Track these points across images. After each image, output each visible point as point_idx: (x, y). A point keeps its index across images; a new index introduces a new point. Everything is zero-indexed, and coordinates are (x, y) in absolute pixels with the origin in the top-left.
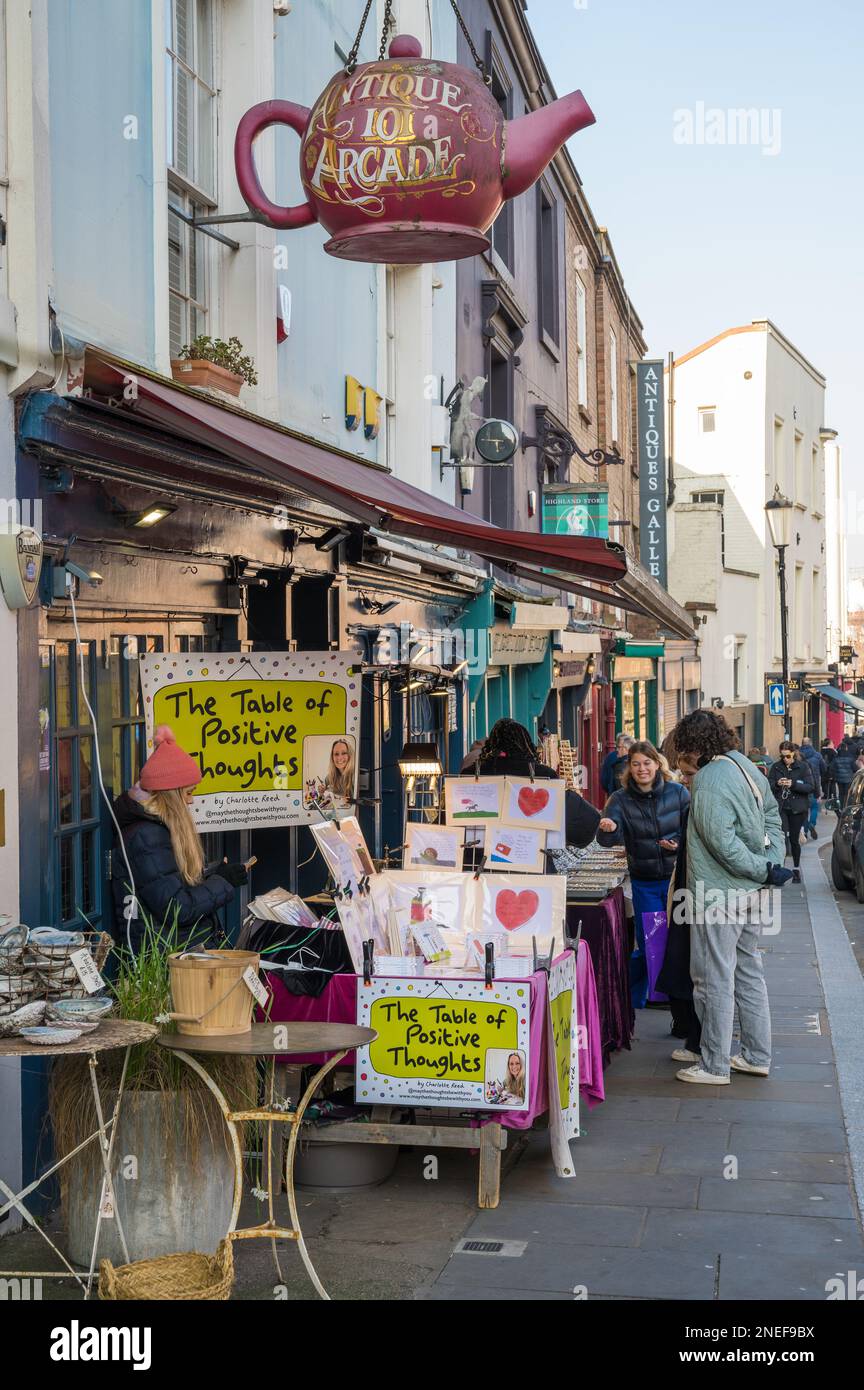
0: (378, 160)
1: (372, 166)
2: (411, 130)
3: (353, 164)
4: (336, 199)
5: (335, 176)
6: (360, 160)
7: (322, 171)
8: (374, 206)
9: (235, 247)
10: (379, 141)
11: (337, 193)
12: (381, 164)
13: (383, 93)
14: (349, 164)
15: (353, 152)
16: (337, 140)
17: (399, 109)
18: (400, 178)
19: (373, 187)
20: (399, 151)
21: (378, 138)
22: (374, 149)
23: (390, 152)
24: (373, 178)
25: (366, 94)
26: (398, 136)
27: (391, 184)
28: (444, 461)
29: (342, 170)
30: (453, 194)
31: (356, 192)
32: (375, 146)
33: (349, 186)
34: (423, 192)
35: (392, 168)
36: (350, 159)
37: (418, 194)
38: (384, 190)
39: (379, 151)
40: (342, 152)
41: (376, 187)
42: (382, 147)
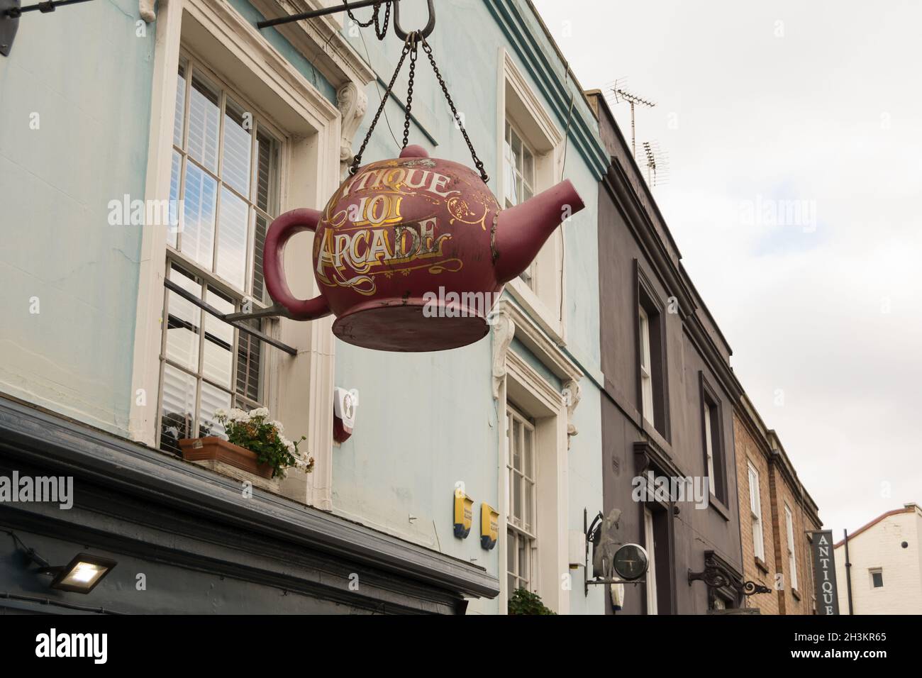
0: (367, 242)
1: (363, 247)
2: (398, 214)
3: (346, 248)
4: (334, 283)
5: (332, 261)
6: (352, 243)
7: (323, 258)
8: (365, 286)
9: (293, 353)
10: (369, 225)
11: (334, 276)
12: (370, 245)
13: (376, 184)
14: (343, 249)
15: (347, 237)
16: (334, 228)
17: (388, 196)
18: (388, 256)
19: (363, 268)
20: (386, 233)
21: (368, 222)
22: (364, 232)
23: (378, 233)
24: (363, 258)
25: (362, 186)
26: (386, 218)
27: (379, 263)
28: (589, 579)
29: (337, 255)
30: (440, 271)
31: (350, 272)
32: (365, 229)
33: (344, 268)
34: (409, 269)
35: (380, 248)
36: (344, 242)
37: (405, 272)
38: (374, 269)
39: (369, 233)
40: (338, 238)
41: (366, 267)
42: (370, 229)
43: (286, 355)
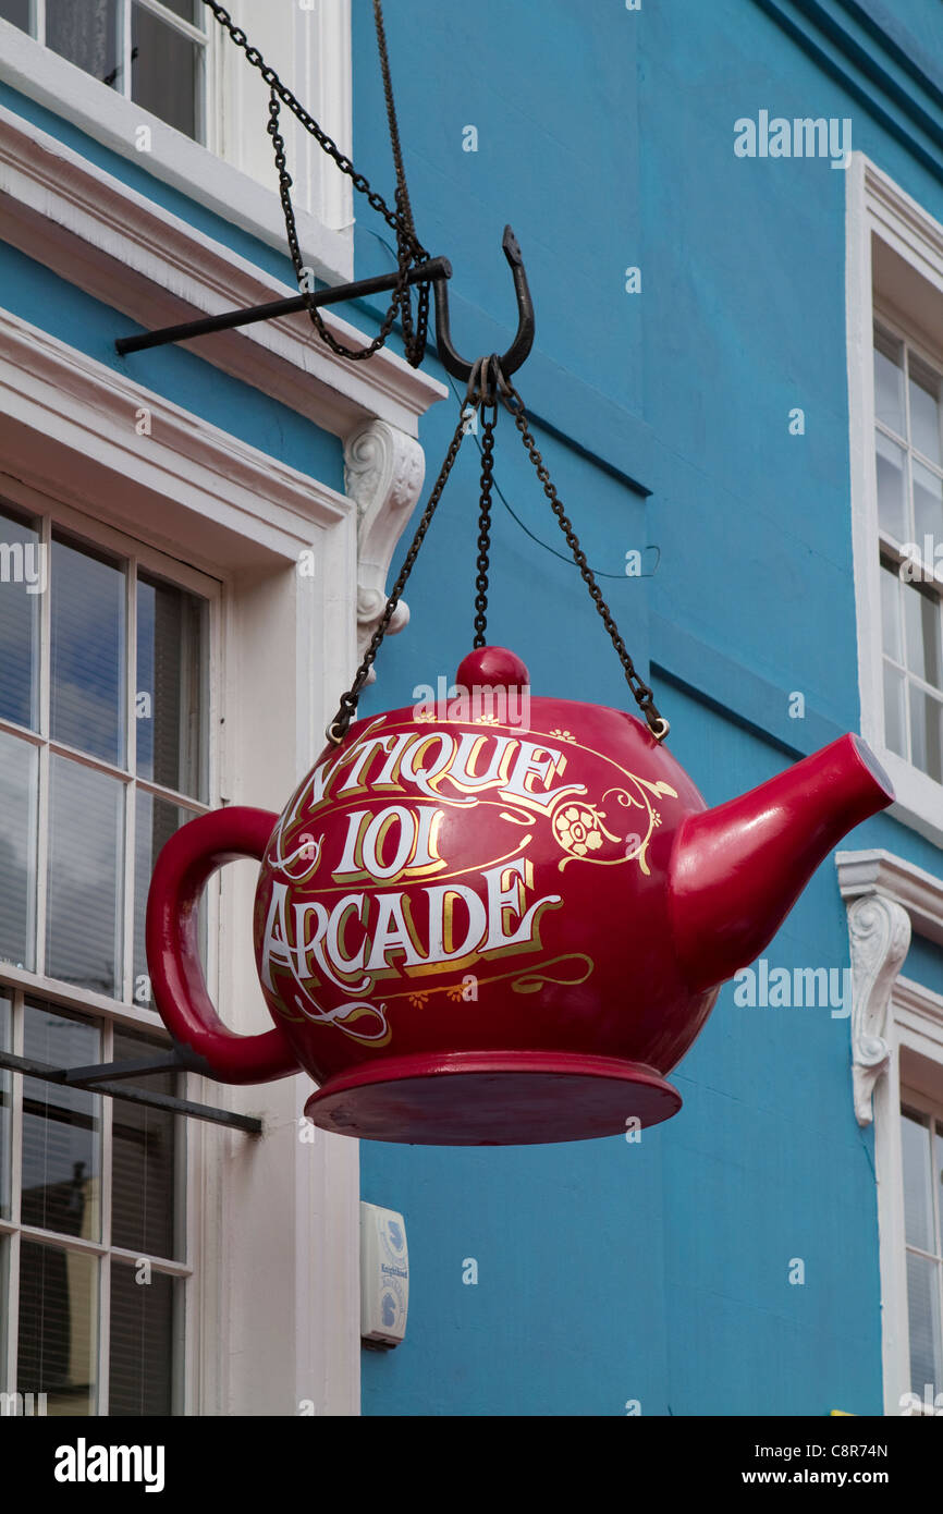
0: (365, 923)
1: (357, 933)
2: (434, 853)
3: (319, 935)
4: (298, 1012)
5: (290, 964)
6: (331, 924)
7: (272, 953)
8: (367, 1024)
9: (252, 1127)
10: (368, 881)
11: (297, 999)
12: (372, 930)
13: (385, 778)
14: (312, 936)
15: (319, 908)
16: (291, 886)
17: (410, 806)
18: (413, 958)
19: (360, 983)
20: (408, 900)
21: (365, 875)
22: (357, 899)
23: (390, 904)
24: (358, 962)
25: (352, 782)
26: (405, 867)
27: (395, 974)
29: (301, 950)
30: (539, 986)
31: (329, 994)
32: (358, 892)
33: (317, 983)
35: (394, 937)
36: (313, 922)
37: (456, 993)
38: (383, 986)
39: (368, 902)
40: (301, 909)
41: (366, 982)
42: (371, 889)
43: (236, 1135)
